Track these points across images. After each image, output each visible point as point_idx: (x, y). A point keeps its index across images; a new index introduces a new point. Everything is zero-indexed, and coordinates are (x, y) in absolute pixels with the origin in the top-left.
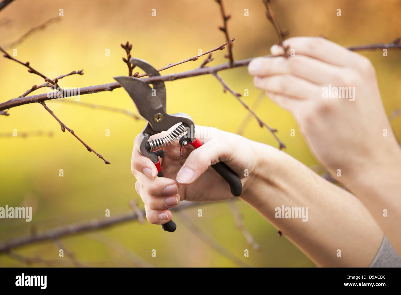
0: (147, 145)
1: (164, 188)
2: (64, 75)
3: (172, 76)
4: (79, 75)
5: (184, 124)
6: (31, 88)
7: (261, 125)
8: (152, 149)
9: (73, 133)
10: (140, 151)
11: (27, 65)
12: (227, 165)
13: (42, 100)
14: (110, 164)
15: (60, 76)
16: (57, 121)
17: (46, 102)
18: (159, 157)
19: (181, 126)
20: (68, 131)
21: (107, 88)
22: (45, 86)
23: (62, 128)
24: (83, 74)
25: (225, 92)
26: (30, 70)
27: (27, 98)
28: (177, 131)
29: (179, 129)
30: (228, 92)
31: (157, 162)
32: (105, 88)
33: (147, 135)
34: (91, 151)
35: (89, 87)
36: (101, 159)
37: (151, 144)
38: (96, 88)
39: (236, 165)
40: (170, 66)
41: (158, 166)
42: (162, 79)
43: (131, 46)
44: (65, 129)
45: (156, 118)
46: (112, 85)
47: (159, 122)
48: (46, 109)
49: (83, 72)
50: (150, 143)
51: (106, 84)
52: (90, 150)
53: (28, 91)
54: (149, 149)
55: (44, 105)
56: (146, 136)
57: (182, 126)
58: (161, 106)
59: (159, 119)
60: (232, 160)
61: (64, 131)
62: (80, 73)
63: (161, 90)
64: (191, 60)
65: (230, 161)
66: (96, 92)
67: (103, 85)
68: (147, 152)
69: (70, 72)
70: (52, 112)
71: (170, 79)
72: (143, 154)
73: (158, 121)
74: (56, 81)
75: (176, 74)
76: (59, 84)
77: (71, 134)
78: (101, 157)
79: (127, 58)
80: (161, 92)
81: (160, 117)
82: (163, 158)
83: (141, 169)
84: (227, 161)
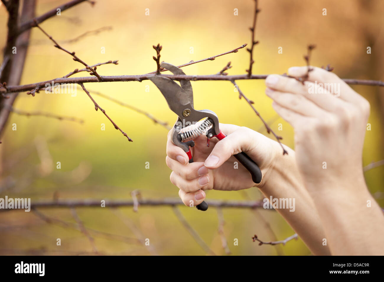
2: (102, 63)
3: (195, 77)
4: (114, 64)
6: (73, 71)
7: (269, 131)
8: (183, 140)
9: (104, 112)
10: (173, 142)
11: (73, 54)
12: (248, 155)
13: (81, 82)
14: (132, 141)
15: (99, 64)
16: (92, 101)
17: (85, 84)
18: (190, 147)
20: (100, 110)
21: (137, 79)
22: (85, 71)
23: (95, 107)
24: (117, 64)
25: (240, 98)
26: (75, 58)
27: (69, 78)
29: (205, 123)
30: (243, 98)
31: (188, 151)
32: (135, 78)
35: (122, 76)
37: (182, 136)
38: (128, 77)
40: (191, 63)
42: (187, 78)
43: (161, 48)
44: (98, 108)
45: (185, 113)
46: (142, 77)
48: (84, 90)
49: (118, 62)
51: (137, 76)
52: (117, 128)
53: (71, 73)
54: (180, 139)
55: (83, 86)
57: (208, 121)
58: (189, 102)
59: (188, 114)
60: (252, 149)
61: (97, 110)
62: (115, 63)
63: (188, 89)
64: (209, 59)
65: (250, 151)
67: (134, 76)
69: (107, 61)
70: (89, 93)
71: (193, 79)
72: (175, 145)
73: (187, 115)
74: (95, 69)
75: (198, 76)
76: (97, 71)
77: (103, 113)
78: (125, 135)
79: (156, 57)
80: (189, 91)
81: (188, 112)
82: (193, 147)
83: (174, 157)
84: (248, 151)
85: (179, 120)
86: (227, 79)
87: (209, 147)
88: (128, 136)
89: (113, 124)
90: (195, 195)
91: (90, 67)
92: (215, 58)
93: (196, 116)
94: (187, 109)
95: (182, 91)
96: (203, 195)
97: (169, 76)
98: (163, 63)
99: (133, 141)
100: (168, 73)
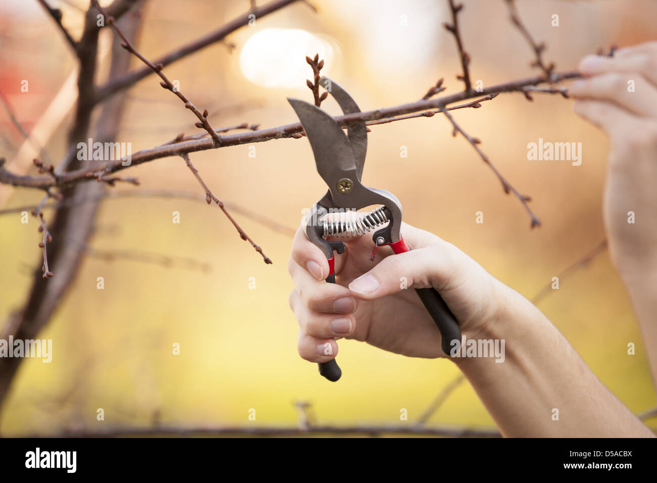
1: (335, 300)
3: (377, 112)
7: (507, 189)
9: (222, 207)
10: (306, 232)
13: (184, 152)
16: (202, 185)
17: (190, 155)
19: (380, 211)
20: (216, 204)
23: (207, 196)
25: (454, 135)
27: (164, 147)
28: (372, 218)
29: (376, 215)
30: (459, 135)
31: (331, 258)
32: (277, 132)
34: (246, 240)
36: (259, 253)
39: (456, 299)
41: (331, 263)
42: (362, 117)
43: (322, 62)
44: (212, 200)
45: (342, 185)
48: (188, 166)
51: (280, 127)
52: (243, 237)
55: (188, 160)
57: (382, 212)
58: (354, 168)
59: (347, 188)
60: (450, 289)
61: (209, 202)
62: (254, 127)
63: (359, 143)
65: (446, 290)
67: (275, 129)
68: (317, 236)
69: (240, 124)
70: (197, 171)
71: (373, 117)
73: (343, 190)
75: (383, 110)
77: (219, 207)
78: (259, 250)
79: (313, 81)
80: (359, 145)
81: (348, 185)
82: (342, 255)
83: (304, 261)
84: (442, 289)
85: (328, 196)
88: (264, 252)
89: (236, 230)
94: (345, 179)
95: (345, 143)
99: (273, 262)
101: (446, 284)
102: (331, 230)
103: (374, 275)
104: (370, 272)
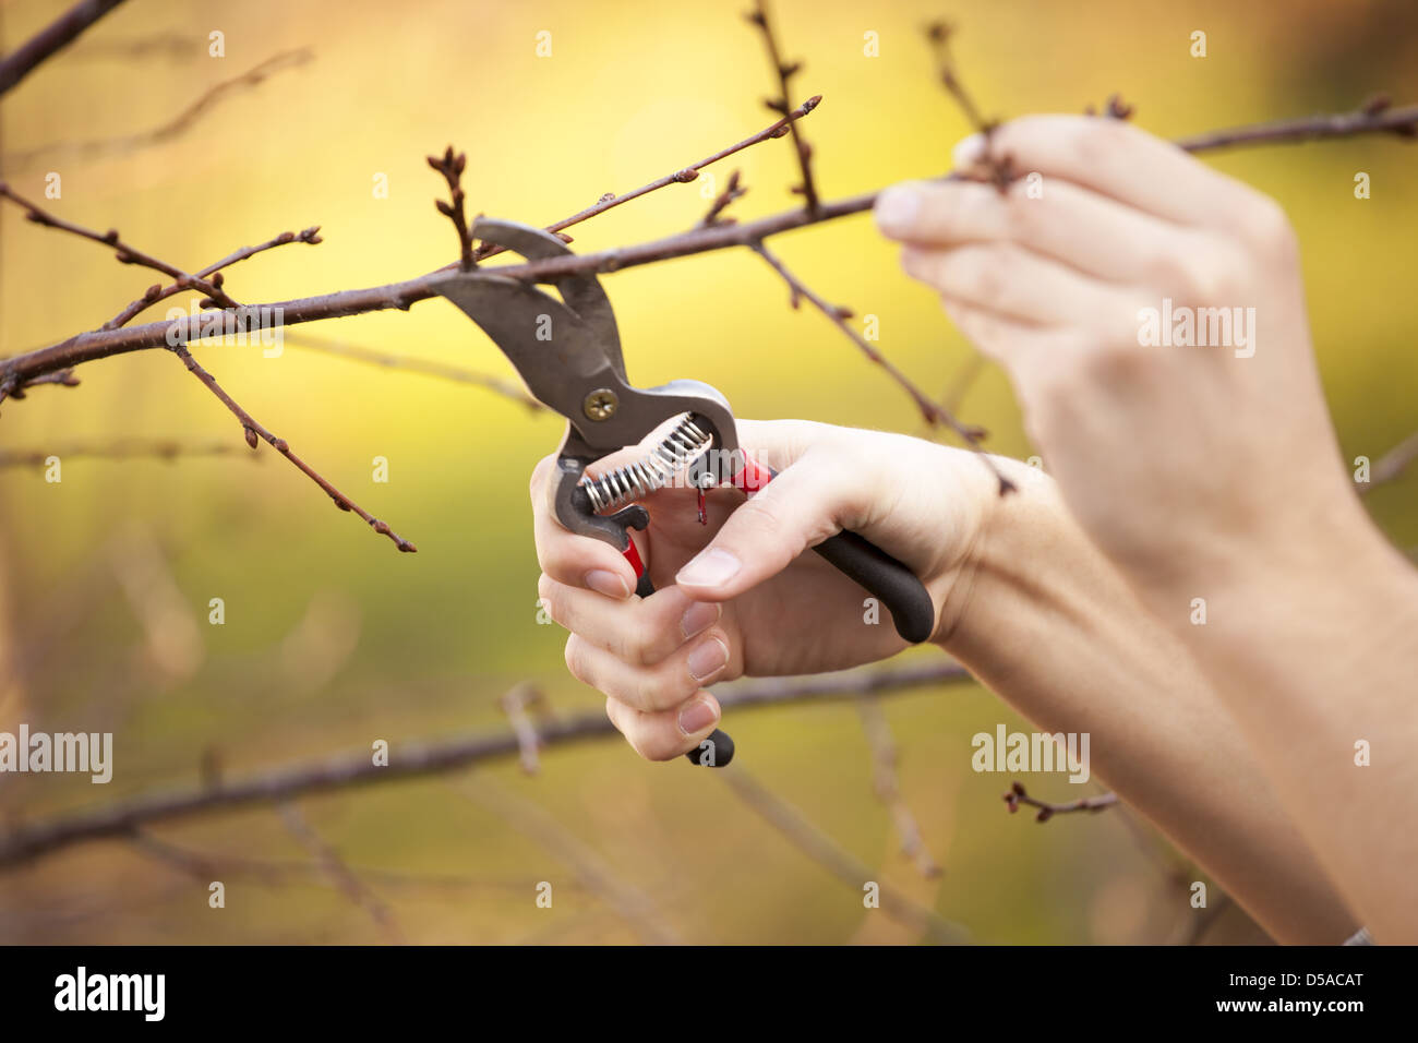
0: (578, 496)
2: (255, 245)
4: (305, 245)
5: (695, 417)
8: (597, 509)
9: (284, 451)
10: (557, 520)
11: (111, 239)
12: (869, 539)
14: (415, 551)
15: (242, 250)
16: (231, 408)
17: (191, 345)
18: (630, 530)
19: (685, 424)
20: (269, 445)
21: (392, 302)
23: (247, 432)
24: (319, 241)
26: (123, 255)
27: (127, 330)
28: (674, 442)
29: (681, 435)
31: (626, 546)
32: (384, 299)
33: (573, 464)
34: (348, 510)
36: (386, 536)
37: (592, 492)
38: (354, 300)
41: (632, 557)
42: (583, 265)
43: (461, 161)
44: (259, 437)
45: (595, 406)
46: (407, 290)
47: (609, 418)
48: (190, 369)
49: (318, 235)
50: (588, 489)
51: (388, 287)
52: (344, 505)
54: (587, 508)
55: (185, 356)
56: (570, 467)
57: (692, 425)
58: (607, 363)
59: (607, 407)
60: (880, 519)
61: (253, 443)
62: (310, 238)
63: (596, 312)
64: (674, 180)
65: (873, 525)
66: (355, 314)
67: (377, 290)
68: (584, 519)
69: (274, 237)
70: (213, 379)
71: (606, 267)
72: (569, 530)
73: (602, 414)
74: (218, 281)
75: (621, 251)
76: (228, 289)
77: (279, 453)
78: (383, 531)
79: (449, 201)
80: (598, 317)
81: (606, 399)
82: (644, 531)
83: (577, 576)
84: (866, 525)
85: (574, 435)
86: (731, 243)
87: (704, 524)
88: (392, 532)
89: (325, 494)
90: (681, 714)
91: (196, 279)
92: (698, 171)
93: (642, 413)
94: (601, 391)
95: (573, 323)
96: (710, 711)
97: (511, 272)
98: (481, 221)
99: (417, 548)
100: (508, 260)
101: (870, 514)
102: (606, 496)
103: (724, 547)
104: (711, 544)
